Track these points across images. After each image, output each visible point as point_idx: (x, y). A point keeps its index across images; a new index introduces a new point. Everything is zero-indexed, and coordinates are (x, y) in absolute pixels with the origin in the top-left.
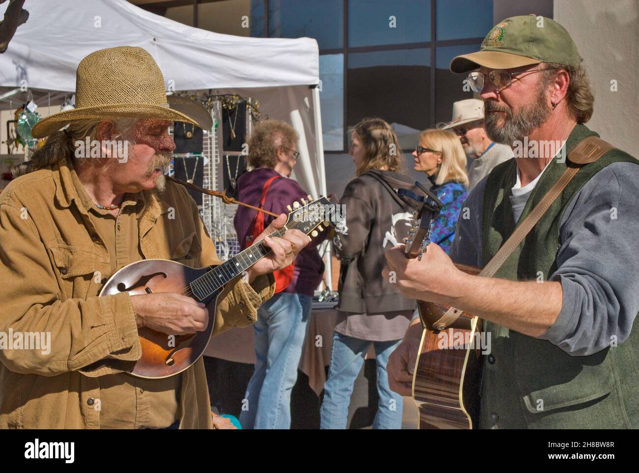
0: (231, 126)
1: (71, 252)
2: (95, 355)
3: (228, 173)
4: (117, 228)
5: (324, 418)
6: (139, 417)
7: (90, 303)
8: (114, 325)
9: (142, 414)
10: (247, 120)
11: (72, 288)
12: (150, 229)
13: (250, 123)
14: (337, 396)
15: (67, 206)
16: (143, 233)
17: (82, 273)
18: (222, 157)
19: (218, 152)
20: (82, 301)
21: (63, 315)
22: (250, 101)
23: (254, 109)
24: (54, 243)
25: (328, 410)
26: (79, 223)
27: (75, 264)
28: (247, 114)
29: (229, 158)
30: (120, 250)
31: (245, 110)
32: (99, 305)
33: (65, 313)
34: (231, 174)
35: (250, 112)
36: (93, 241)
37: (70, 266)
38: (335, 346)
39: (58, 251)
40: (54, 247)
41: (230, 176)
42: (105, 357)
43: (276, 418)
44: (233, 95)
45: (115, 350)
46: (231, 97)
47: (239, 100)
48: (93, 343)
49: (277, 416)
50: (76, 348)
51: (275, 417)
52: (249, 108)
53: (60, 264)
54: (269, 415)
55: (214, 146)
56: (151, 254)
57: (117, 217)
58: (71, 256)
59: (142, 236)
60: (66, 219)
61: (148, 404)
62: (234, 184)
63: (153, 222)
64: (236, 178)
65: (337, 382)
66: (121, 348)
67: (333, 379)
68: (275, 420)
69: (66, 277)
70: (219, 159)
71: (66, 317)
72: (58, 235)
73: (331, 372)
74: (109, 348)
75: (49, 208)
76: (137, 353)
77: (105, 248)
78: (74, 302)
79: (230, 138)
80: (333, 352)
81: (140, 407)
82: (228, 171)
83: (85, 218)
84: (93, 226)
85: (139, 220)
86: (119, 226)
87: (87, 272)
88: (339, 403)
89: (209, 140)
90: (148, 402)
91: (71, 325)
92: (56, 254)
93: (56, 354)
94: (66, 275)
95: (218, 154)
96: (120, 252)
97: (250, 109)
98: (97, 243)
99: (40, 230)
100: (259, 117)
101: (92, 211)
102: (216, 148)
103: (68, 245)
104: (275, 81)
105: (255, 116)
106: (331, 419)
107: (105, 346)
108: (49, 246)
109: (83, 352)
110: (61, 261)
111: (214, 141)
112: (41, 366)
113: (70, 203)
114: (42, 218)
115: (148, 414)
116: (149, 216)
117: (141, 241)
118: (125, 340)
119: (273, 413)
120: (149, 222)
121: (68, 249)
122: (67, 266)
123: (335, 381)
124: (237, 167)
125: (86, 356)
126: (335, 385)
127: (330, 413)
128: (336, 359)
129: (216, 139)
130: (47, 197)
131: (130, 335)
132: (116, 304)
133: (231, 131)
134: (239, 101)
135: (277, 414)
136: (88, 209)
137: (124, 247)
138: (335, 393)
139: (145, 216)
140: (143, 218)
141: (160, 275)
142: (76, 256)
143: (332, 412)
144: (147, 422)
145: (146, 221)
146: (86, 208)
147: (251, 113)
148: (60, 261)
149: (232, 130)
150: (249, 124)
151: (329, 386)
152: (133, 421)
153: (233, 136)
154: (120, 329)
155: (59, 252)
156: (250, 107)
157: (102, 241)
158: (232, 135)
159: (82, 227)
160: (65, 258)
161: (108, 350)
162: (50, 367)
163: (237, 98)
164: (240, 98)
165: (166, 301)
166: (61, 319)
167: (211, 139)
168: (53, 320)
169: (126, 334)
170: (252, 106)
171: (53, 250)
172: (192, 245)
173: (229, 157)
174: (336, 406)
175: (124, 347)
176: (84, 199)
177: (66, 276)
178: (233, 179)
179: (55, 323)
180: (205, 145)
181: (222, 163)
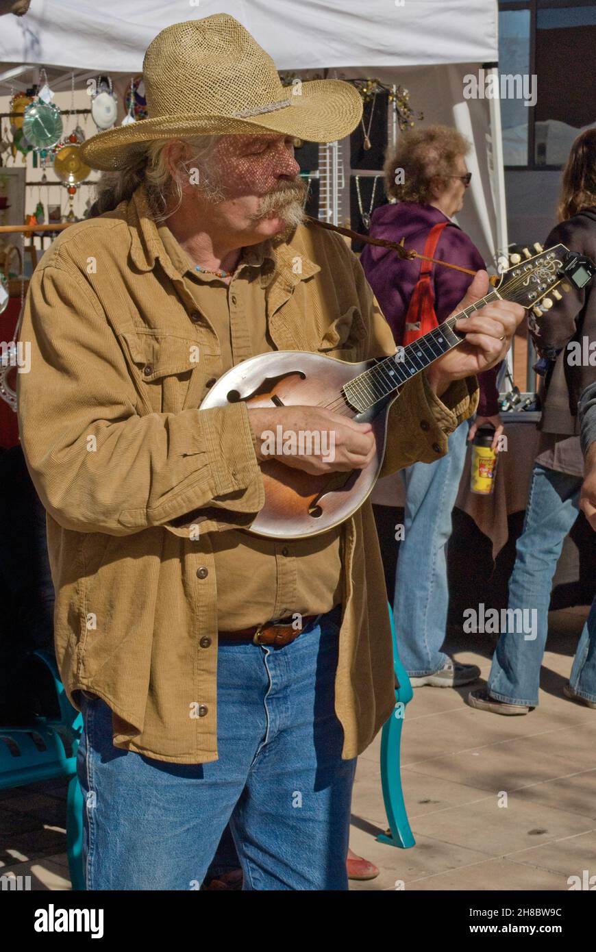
0: (364, 130)
1: (157, 339)
2: (190, 501)
3: (358, 205)
4: (230, 300)
5: (514, 594)
6: (282, 595)
7: (180, 418)
8: (219, 452)
9: (287, 590)
10: (389, 121)
11: (160, 397)
12: (285, 304)
13: (395, 125)
14: (536, 561)
15: (150, 268)
16: (273, 308)
17: (175, 371)
18: (349, 179)
19: (343, 170)
20: (171, 415)
21: (141, 438)
22: (394, 90)
23: (400, 104)
24: (129, 326)
25: (520, 582)
26: (169, 293)
27: (163, 358)
28: (390, 110)
29: (359, 180)
30: (238, 335)
31: (387, 104)
32: (197, 422)
33: (142, 433)
34: (363, 206)
35: (395, 107)
36: (193, 322)
37: (155, 361)
38: (536, 485)
39: (136, 338)
40: (128, 333)
41: (361, 209)
42: (205, 504)
43: (429, 597)
44: (367, 81)
45: (222, 492)
46: (365, 83)
47: (378, 88)
48: (186, 481)
49: (430, 593)
50: (159, 488)
51: (428, 595)
52: (393, 100)
53: (139, 358)
54: (419, 593)
55: (336, 160)
56: (287, 341)
57: (230, 283)
58: (157, 346)
59: (271, 313)
60: (148, 287)
61: (295, 574)
62: (367, 221)
63: (290, 292)
64: (370, 212)
65: (537, 539)
66: (230, 490)
67: (529, 534)
68: (427, 599)
69: (151, 380)
70: (343, 181)
71: (144, 440)
72: (135, 314)
73: (527, 522)
74: (211, 490)
75: (120, 271)
76: (256, 500)
77: (212, 331)
78: (158, 418)
79: (362, 147)
80: (532, 492)
81: (282, 578)
82: (358, 201)
83: (179, 285)
84: (191, 298)
85: (267, 290)
86: (234, 297)
87: (182, 369)
88: (537, 571)
89: (328, 151)
90: (295, 570)
91: (150, 452)
92: (132, 342)
93: (129, 499)
94: (150, 376)
95: (342, 174)
96: (237, 338)
97: (394, 103)
98: (198, 325)
99: (106, 306)
100: (408, 117)
101: (189, 275)
102: (340, 164)
103: (151, 328)
104: (430, 56)
105: (402, 114)
106: (524, 597)
107: (205, 487)
108: (121, 330)
109: (169, 494)
110: (141, 353)
111: (336, 153)
112: (107, 517)
113: (154, 263)
114: (109, 288)
115: (295, 589)
116: (283, 283)
117: (270, 322)
118: (238, 477)
119: (424, 588)
120: (283, 293)
121: (152, 335)
122: (152, 361)
123: (532, 536)
124: (373, 196)
125: (174, 502)
126: (533, 543)
127: (523, 587)
128: (537, 504)
129: (339, 150)
130: (117, 256)
131: (244, 469)
132: (223, 421)
133: (364, 138)
134: (377, 91)
135: (431, 590)
136: (183, 273)
137: (243, 330)
138: (532, 556)
139: (277, 284)
140: (274, 287)
141: (295, 376)
142: (163, 345)
143: (526, 585)
144: (293, 602)
145: (278, 290)
146: (179, 272)
147: (397, 109)
148: (138, 353)
149: (365, 136)
150: (393, 125)
151: (524, 544)
152: (273, 601)
153: (367, 146)
154: (229, 459)
155: (138, 341)
156: (395, 99)
157: (206, 320)
158: (365, 143)
159: (171, 301)
160: (148, 348)
161: (210, 493)
162: (120, 519)
163: (375, 85)
164: (379, 84)
165: (306, 420)
166: (137, 443)
167: (331, 149)
168: (123, 444)
169: (239, 467)
170: (396, 96)
171: (126, 336)
172: (352, 328)
173: (361, 179)
174: (532, 575)
175: (237, 488)
176: (175, 258)
177: (150, 378)
178: (366, 214)
179: (127, 449)
180: (321, 159)
181: (348, 188)
